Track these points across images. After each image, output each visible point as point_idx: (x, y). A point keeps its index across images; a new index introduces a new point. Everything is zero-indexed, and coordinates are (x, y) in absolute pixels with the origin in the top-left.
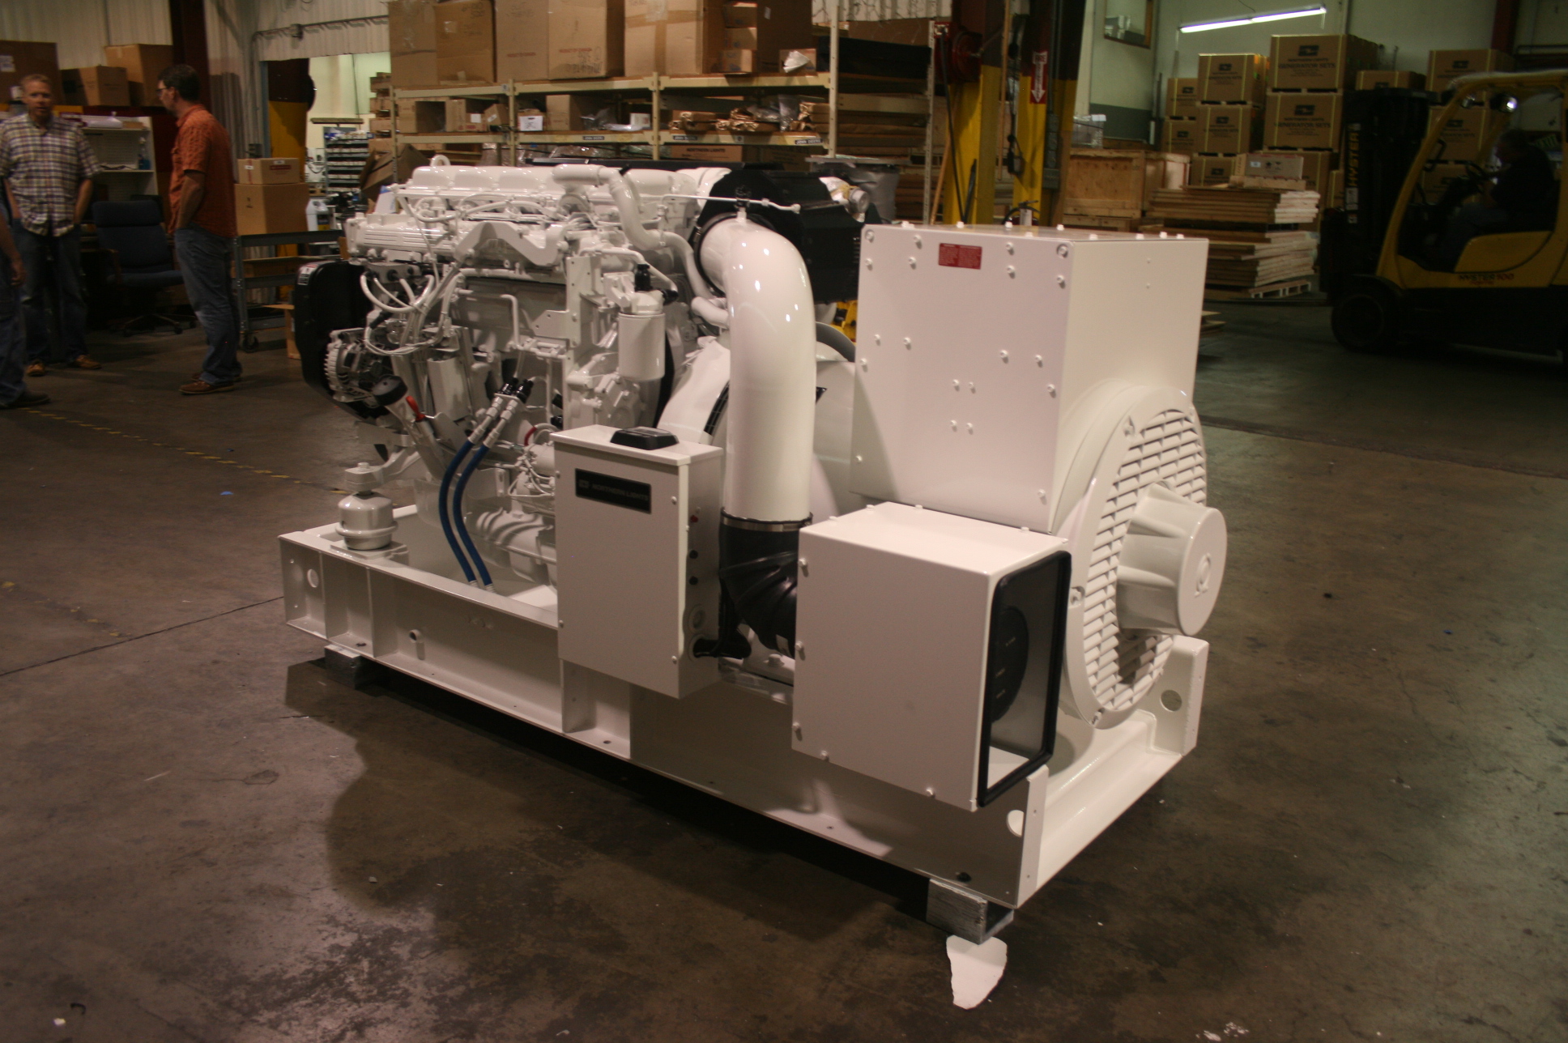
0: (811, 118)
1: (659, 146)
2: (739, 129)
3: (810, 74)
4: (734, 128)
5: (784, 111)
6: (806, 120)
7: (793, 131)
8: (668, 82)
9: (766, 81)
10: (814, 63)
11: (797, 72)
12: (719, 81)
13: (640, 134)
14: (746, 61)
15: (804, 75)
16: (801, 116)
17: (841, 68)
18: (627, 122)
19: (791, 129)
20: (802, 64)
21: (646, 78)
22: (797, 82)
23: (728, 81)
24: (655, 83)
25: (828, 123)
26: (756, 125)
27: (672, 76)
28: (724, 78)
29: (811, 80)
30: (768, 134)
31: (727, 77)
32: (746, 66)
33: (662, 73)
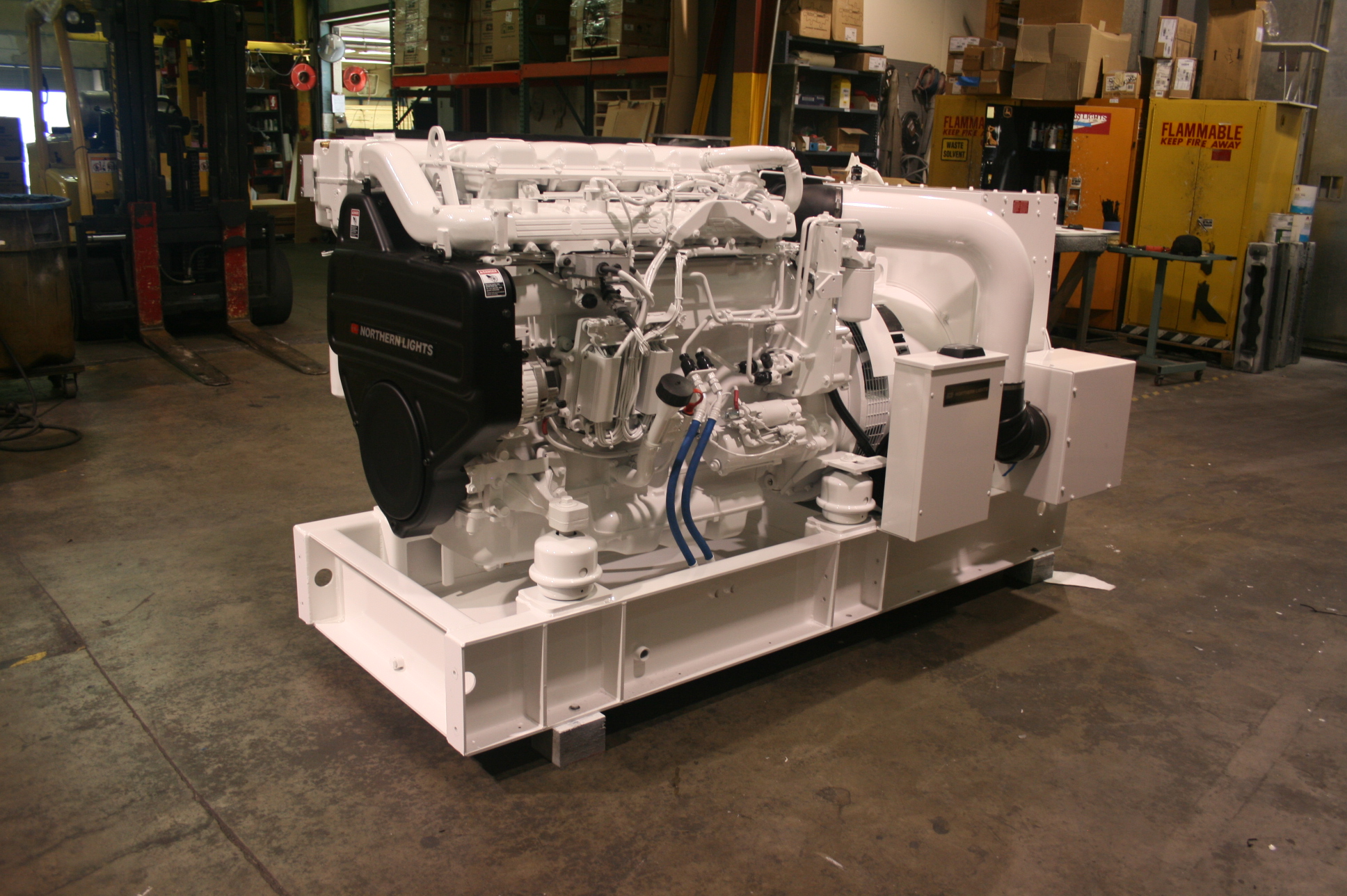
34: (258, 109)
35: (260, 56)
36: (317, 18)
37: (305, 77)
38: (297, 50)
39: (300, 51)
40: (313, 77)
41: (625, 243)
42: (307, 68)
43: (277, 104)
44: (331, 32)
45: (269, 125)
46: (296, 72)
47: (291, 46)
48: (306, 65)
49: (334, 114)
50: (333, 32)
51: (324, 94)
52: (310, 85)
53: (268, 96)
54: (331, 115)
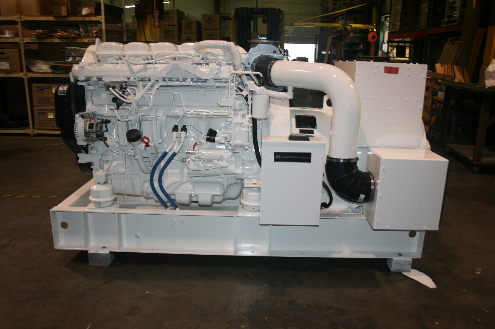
0: (98, 32)
1: (24, 43)
2: (66, 37)
3: (93, 16)
4: (64, 36)
5: (81, 30)
6: (96, 33)
7: (86, 37)
8: (24, 18)
9: (73, 19)
10: (93, 12)
11: (87, 15)
12: (51, 18)
13: (13, 39)
14: (64, 11)
15: (90, 16)
16: (94, 32)
17: (106, 15)
18: (4, 34)
19: (86, 36)
20: (89, 12)
21: (14, 16)
22: (87, 19)
23: (55, 18)
24: (19, 18)
25: (102, 34)
26: (73, 35)
27: (27, 16)
28: (53, 17)
29: (93, 19)
30: (76, 38)
31: (54, 16)
32: (64, 13)
33: (21, 15)
34: (356, 49)
35: (357, 30)
36: (381, 15)
37: (373, 37)
38: (371, 27)
39: (372, 28)
40: (376, 37)
41: (135, 79)
42: (374, 34)
43: (363, 47)
44: (385, 20)
45: (359, 54)
46: (370, 36)
47: (369, 26)
48: (374, 33)
49: (383, 51)
50: (386, 20)
51: (380, 44)
52: (374, 40)
53: (360, 44)
54: (382, 51)
